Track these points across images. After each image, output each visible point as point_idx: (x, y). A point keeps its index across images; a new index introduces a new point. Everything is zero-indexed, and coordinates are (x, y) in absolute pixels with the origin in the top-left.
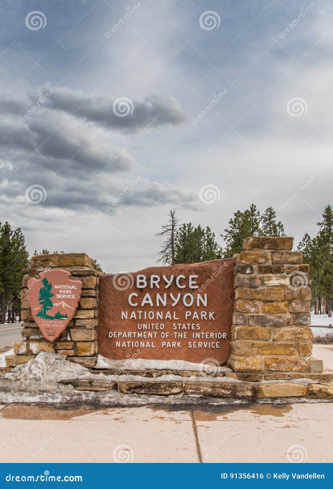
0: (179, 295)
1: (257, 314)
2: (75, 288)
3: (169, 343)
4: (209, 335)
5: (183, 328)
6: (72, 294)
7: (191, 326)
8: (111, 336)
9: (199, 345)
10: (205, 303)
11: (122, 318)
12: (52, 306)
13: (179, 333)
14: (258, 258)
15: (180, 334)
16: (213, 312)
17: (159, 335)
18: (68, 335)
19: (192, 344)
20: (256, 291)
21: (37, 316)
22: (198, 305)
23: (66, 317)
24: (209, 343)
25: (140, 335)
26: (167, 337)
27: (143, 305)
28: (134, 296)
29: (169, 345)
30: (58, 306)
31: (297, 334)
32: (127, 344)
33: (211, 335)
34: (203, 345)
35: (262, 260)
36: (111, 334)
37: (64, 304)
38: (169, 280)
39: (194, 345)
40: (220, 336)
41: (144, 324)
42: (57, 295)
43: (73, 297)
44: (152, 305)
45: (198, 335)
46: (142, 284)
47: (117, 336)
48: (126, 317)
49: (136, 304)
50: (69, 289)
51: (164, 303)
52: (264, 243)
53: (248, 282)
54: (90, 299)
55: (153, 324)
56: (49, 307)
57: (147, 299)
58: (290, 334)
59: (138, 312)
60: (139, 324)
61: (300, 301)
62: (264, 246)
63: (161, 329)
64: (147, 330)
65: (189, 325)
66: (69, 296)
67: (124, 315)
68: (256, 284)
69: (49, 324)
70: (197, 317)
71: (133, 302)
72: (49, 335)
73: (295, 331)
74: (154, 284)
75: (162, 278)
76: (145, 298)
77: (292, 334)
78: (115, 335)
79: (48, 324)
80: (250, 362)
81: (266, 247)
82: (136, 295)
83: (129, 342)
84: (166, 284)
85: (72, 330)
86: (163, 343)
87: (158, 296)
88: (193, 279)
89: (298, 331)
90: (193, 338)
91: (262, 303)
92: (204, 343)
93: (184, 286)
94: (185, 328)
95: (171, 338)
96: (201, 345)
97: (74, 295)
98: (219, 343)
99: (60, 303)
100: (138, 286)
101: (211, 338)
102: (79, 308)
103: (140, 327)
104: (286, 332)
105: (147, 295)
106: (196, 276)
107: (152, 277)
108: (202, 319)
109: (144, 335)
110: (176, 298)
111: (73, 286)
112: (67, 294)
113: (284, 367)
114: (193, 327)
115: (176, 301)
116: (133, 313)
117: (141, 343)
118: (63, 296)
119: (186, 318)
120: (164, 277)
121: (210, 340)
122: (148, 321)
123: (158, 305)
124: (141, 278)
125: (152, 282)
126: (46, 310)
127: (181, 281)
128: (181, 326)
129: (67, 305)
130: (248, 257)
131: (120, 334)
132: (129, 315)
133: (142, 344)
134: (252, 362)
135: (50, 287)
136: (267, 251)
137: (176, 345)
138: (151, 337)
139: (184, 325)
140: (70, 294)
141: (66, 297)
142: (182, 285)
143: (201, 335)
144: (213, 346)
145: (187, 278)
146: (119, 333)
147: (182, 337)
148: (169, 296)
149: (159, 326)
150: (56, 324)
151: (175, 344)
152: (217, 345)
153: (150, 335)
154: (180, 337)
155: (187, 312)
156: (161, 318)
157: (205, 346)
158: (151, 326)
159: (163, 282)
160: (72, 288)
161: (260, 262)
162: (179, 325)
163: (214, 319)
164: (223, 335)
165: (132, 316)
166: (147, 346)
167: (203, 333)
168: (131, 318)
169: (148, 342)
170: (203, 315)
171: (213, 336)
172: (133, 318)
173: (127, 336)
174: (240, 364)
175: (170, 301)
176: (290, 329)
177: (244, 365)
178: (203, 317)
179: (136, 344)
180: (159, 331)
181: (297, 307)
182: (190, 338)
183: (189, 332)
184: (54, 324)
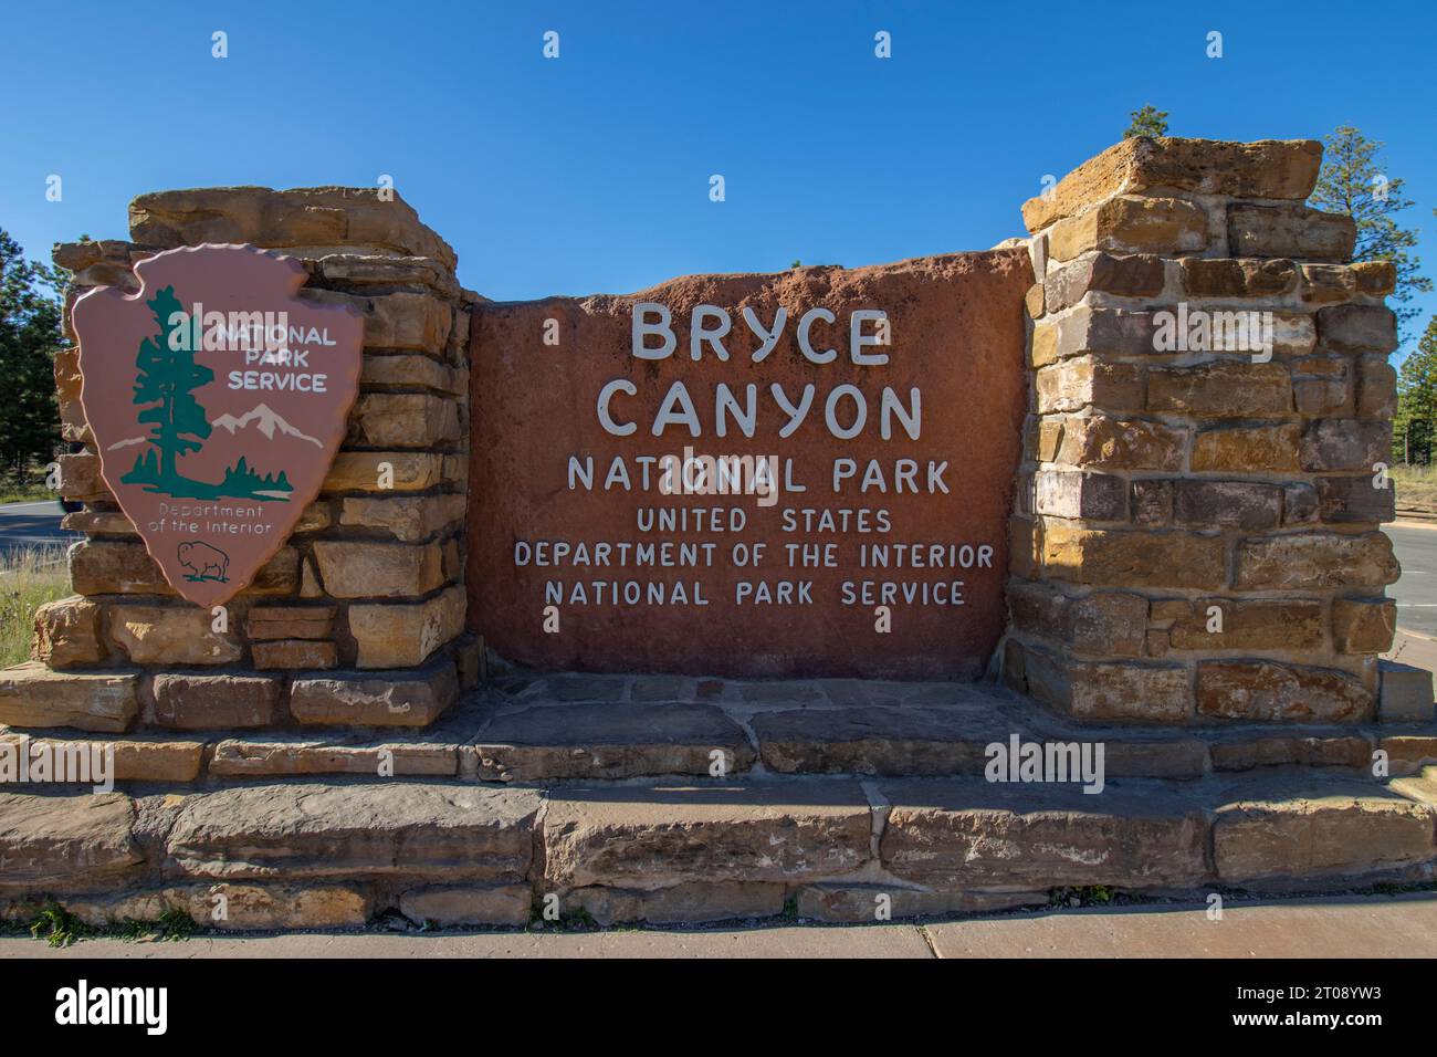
0: (810, 391)
1: (1170, 475)
2: (326, 343)
3: (763, 586)
4: (924, 554)
5: (822, 525)
6: (311, 371)
7: (853, 519)
8: (522, 559)
9: (884, 593)
10: (913, 427)
11: (572, 482)
12: (206, 430)
13: (806, 546)
14: (1177, 230)
15: (811, 552)
16: (944, 465)
17: (723, 554)
18: (306, 566)
19: (857, 590)
20: (1172, 374)
21: (125, 480)
22: (886, 434)
23: (282, 484)
24: (925, 585)
25: (644, 555)
26: (756, 564)
27: (658, 430)
28: (620, 393)
29: (763, 594)
30: (237, 428)
31: (1334, 564)
32: (591, 594)
33: (932, 556)
34: (899, 595)
35: (1191, 238)
36: (523, 550)
37: (268, 420)
38: (769, 328)
39: (865, 594)
40: (966, 560)
41: (663, 513)
42: (233, 375)
43: (315, 383)
45: (880, 556)
46: (653, 341)
47: (550, 558)
48: (588, 482)
49: (630, 428)
50: (295, 346)
51: (748, 425)
52: (1198, 165)
54: (417, 400)
55: (699, 513)
56: (191, 437)
57: (677, 408)
58: (1306, 561)
59: (639, 460)
60: (641, 511)
61: (1353, 423)
62: (1199, 179)
63: (733, 529)
64: (678, 536)
65: (846, 513)
66: (295, 382)
67: (579, 473)
69: (196, 519)
70: (880, 481)
71: (618, 423)
72: (192, 578)
73: (1327, 549)
74: (705, 344)
75: (736, 319)
76: (668, 403)
77: (1317, 564)
78: (539, 555)
79: (189, 520)
80: (1140, 685)
81: (1207, 183)
82: (631, 389)
83: (599, 585)
84: (756, 344)
86: (742, 590)
87: (724, 395)
88: (869, 326)
89: (1340, 550)
90: (863, 564)
91: (1196, 426)
92: (904, 585)
93: (830, 356)
94: (831, 525)
95: (772, 569)
97: (324, 377)
98: (961, 584)
99: (248, 416)
100: (640, 351)
101: (932, 565)
102: (355, 442)
103: (645, 523)
104: (1291, 554)
105: (678, 391)
106: (880, 316)
107: (700, 312)
108: (899, 489)
109: (664, 556)
110: (796, 404)
111: (314, 331)
112: (282, 370)
113: (1278, 702)
114: (861, 522)
115: (798, 416)
116: (618, 462)
117: (651, 588)
118: (263, 382)
119: (837, 488)
120: (748, 315)
122: (679, 499)
123: (721, 431)
124: (652, 318)
125: (697, 334)
126: (177, 454)
127: (821, 335)
128: (816, 520)
129: (285, 427)
130: (1136, 223)
131: (562, 549)
132: (600, 476)
133: (656, 594)
134: (1150, 685)
136: (1209, 202)
137: (795, 595)
138: (693, 561)
139: (827, 513)
140: (299, 370)
141: (281, 386)
142: (821, 352)
143: (893, 554)
144: (941, 599)
145: (843, 322)
146: (557, 546)
147: (816, 564)
149: (724, 518)
150: (233, 520)
151: (790, 590)
152: (955, 594)
153: (688, 555)
154: (811, 562)
155: (838, 463)
157: (909, 598)
158: (692, 518)
159: (740, 339)
160: (309, 338)
161: (1186, 246)
162: (809, 512)
163: (945, 490)
164: (981, 556)
165: (611, 478)
166: (675, 598)
167: (900, 548)
168: (608, 486)
169: (679, 586)
170: (905, 475)
171: (938, 557)
172: (618, 486)
173: (592, 559)
174: (1095, 693)
175: (770, 414)
176: (1307, 540)
177: (1113, 697)
178: (904, 481)
179: (629, 594)
180: (725, 541)
181: (1341, 446)
182: (849, 565)
183: (849, 541)
184: (220, 519)
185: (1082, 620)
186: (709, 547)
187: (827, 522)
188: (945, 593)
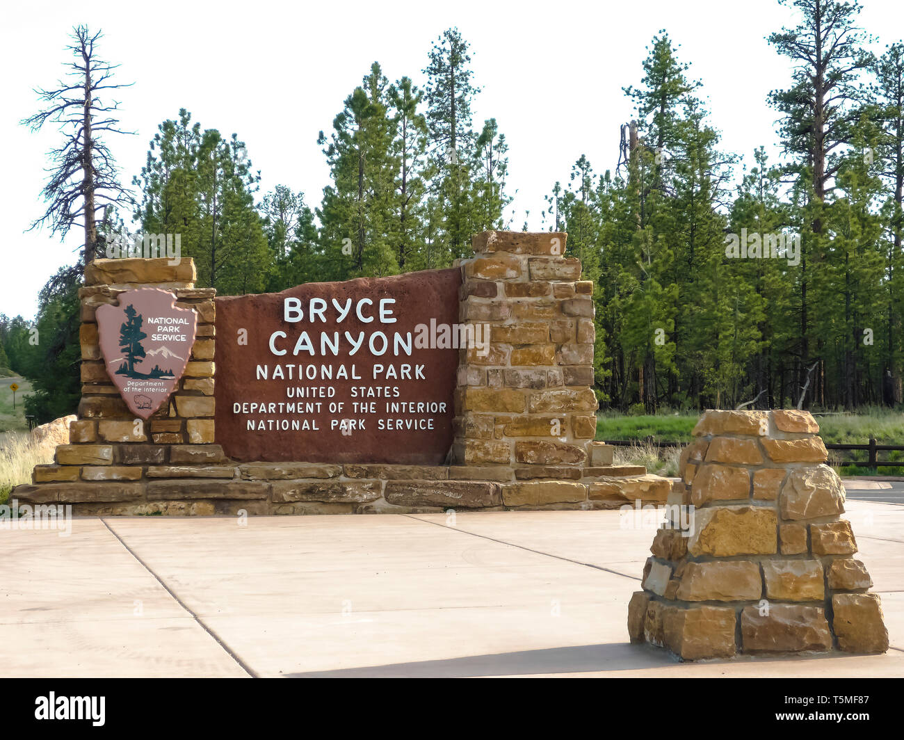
0: (362, 335)
1: (502, 368)
2: (185, 324)
3: (343, 421)
4: (415, 407)
5: (369, 394)
6: (180, 334)
7: (382, 391)
8: (237, 410)
9: (397, 424)
10: (408, 350)
11: (258, 377)
12: (144, 355)
13: (362, 403)
14: (505, 270)
15: (364, 406)
16: (423, 366)
17: (325, 407)
18: (171, 404)
19: (385, 423)
20: (501, 327)
21: (117, 373)
22: (396, 353)
23: (171, 374)
24: (416, 421)
25: (291, 408)
26: (340, 412)
27: (296, 353)
28: (279, 337)
29: (343, 425)
30: (155, 354)
31: (570, 402)
32: (267, 425)
33: (419, 407)
34: (404, 425)
35: (511, 273)
36: (237, 406)
37: (166, 352)
38: (343, 307)
39: (389, 425)
40: (434, 409)
41: (298, 389)
42: (153, 336)
44: (312, 353)
45: (395, 407)
46: (293, 314)
47: (249, 410)
48: (265, 376)
49: (284, 352)
50: (175, 325)
51: (335, 350)
52: (515, 243)
53: (489, 312)
54: (209, 342)
55: (314, 389)
56: (139, 357)
57: (304, 343)
58: (558, 401)
59: (287, 366)
60: (288, 389)
61: (576, 346)
62: (516, 248)
63: (329, 396)
64: (305, 400)
66: (175, 338)
67: (261, 371)
68: (501, 315)
69: (140, 387)
70: (394, 374)
71: (279, 349)
72: (139, 408)
73: (566, 396)
74: (316, 315)
75: (330, 305)
76: (300, 341)
77: (563, 402)
78: (244, 409)
79: (138, 387)
80: (491, 449)
81: (519, 250)
82: (284, 335)
84: (339, 314)
85: (178, 398)
86: (334, 422)
87: (324, 337)
88: (387, 306)
89: (572, 396)
90: (388, 411)
91: (512, 348)
92: (406, 421)
93: (371, 319)
94: (373, 394)
95: (347, 413)
96: (400, 425)
97: (185, 336)
98: (432, 420)
99: (158, 350)
100: (287, 319)
101: (419, 411)
102: (193, 358)
103: (291, 394)
104: (552, 398)
105: (304, 336)
106: (393, 301)
107: (313, 301)
108: (403, 378)
109: (299, 408)
110: (356, 340)
111: (181, 319)
112: (170, 334)
113: (548, 457)
114: (386, 392)
115: (357, 346)
116: (278, 367)
117: (294, 422)
118: (164, 338)
119: (375, 377)
120: (335, 302)
121: (417, 416)
122: (306, 383)
123: (323, 353)
124: (293, 304)
125: (312, 311)
126: (134, 363)
127: (366, 310)
128: (366, 392)
129: (171, 354)
130: (488, 268)
131: (254, 406)
132: (271, 372)
133: (296, 425)
134: (495, 449)
135: (139, 321)
136: (521, 257)
137: (357, 425)
138: (312, 411)
139: (371, 388)
140: (177, 333)
141: (170, 339)
142: (366, 317)
143: (401, 407)
144: (423, 427)
145: (377, 305)
146: (252, 405)
147: (366, 411)
148: (343, 338)
149: (325, 391)
150: (153, 387)
151: (355, 423)
152: (429, 425)
153: (310, 408)
154: (364, 410)
155: (375, 366)
156: (330, 376)
157: (409, 427)
158: (311, 391)
159: (332, 312)
160: (180, 322)
161: (509, 276)
163: (424, 378)
164: (441, 407)
165: (275, 374)
166: (304, 427)
167: (404, 404)
168: (274, 378)
169: (306, 421)
170: (406, 370)
171: (421, 408)
172: (278, 377)
173: (268, 410)
174: (473, 453)
175: (345, 345)
176: (558, 392)
177: (480, 454)
178: (405, 374)
179: (284, 425)
180: (326, 401)
181: (570, 355)
182: (381, 412)
183: (381, 401)
184: (149, 387)
185: (469, 425)
186: (319, 404)
187: (371, 393)
188: (425, 424)
